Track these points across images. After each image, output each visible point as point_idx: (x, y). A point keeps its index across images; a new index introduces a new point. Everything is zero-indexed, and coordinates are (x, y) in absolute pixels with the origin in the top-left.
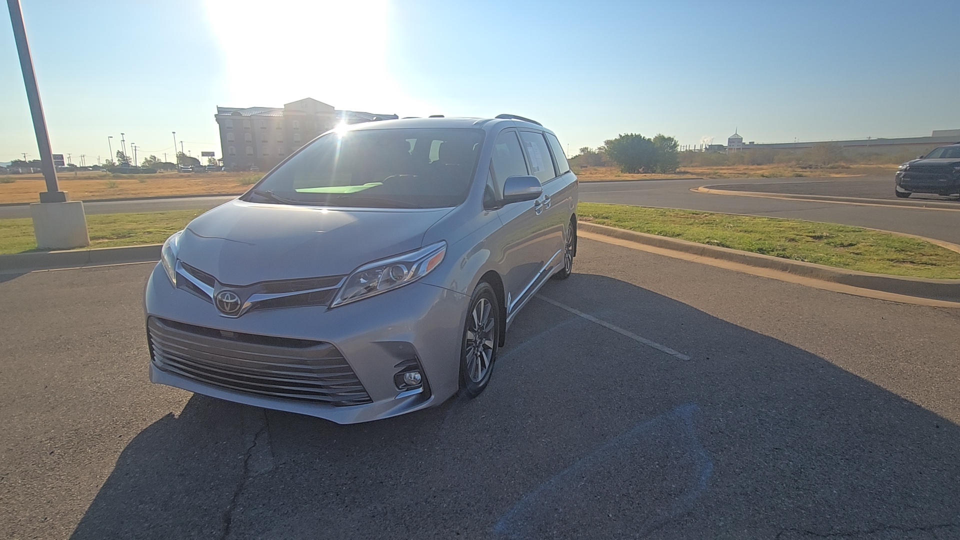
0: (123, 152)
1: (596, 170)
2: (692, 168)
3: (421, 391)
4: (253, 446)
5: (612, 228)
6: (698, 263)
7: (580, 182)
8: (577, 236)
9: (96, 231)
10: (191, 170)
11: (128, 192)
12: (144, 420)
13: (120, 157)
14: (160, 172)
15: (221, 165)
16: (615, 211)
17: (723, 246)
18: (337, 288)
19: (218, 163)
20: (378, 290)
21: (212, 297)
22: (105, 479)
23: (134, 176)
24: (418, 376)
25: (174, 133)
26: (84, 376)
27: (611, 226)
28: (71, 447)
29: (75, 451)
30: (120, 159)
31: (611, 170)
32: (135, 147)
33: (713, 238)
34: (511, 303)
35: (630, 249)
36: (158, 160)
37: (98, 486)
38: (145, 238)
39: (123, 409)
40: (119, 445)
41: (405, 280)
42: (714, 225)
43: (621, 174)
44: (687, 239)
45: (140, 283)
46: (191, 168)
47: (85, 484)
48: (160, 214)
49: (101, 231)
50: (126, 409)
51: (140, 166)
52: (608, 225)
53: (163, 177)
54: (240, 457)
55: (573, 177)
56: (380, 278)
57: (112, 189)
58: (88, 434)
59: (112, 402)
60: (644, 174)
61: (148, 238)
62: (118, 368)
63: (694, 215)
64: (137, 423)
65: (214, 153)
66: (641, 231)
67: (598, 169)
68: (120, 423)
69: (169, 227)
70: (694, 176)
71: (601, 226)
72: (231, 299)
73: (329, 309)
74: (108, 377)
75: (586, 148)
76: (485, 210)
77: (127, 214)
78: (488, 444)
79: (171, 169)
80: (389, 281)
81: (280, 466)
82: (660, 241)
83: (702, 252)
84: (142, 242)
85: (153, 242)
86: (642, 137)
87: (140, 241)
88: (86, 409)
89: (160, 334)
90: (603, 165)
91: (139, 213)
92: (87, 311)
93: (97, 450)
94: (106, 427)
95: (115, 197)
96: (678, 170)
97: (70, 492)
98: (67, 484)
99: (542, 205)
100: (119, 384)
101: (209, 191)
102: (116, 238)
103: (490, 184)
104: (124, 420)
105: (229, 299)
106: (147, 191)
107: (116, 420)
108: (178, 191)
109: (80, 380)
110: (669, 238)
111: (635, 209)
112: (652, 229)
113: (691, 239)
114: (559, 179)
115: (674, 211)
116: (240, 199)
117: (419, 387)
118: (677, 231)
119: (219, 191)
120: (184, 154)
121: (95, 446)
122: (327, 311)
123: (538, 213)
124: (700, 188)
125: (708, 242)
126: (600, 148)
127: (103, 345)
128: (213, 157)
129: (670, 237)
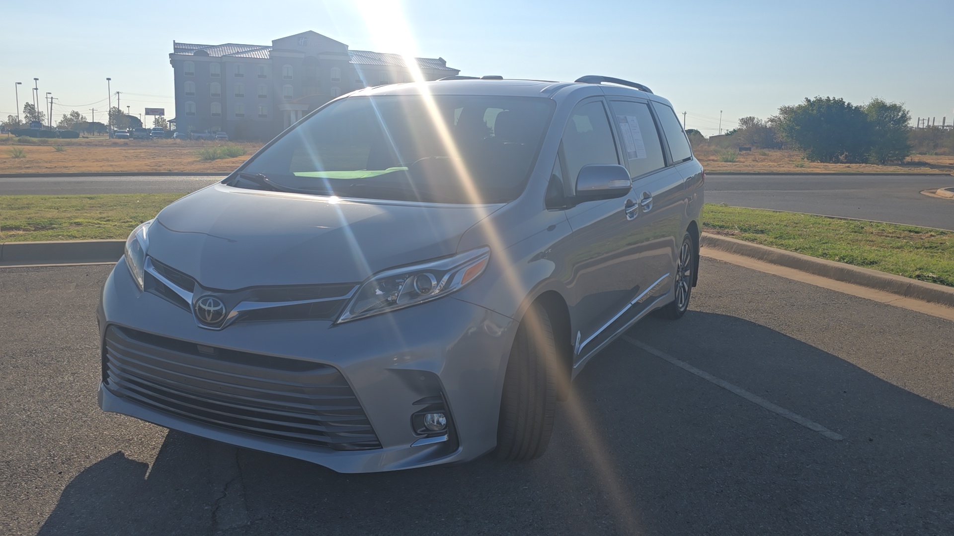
0: (34, 105)
1: (764, 154)
2: (934, 157)
3: (446, 440)
4: (223, 497)
5: (766, 248)
6: (897, 308)
7: (707, 174)
8: (699, 256)
9: (6, 219)
10: (128, 134)
11: (40, 165)
12: (88, 457)
13: (29, 113)
14: (83, 137)
15: (173, 128)
16: (778, 222)
17: (942, 282)
18: (346, 299)
19: (168, 125)
20: (397, 304)
21: (190, 302)
22: (47, 516)
23: (47, 141)
24: (443, 421)
25: (109, 79)
26: (10, 402)
27: (765, 245)
28: (4, 479)
29: (9, 484)
30: (28, 115)
31: (790, 156)
32: (52, 98)
33: (927, 270)
34: (580, 343)
35: (790, 281)
36: (82, 118)
37: (39, 523)
38: (74, 230)
39: (61, 443)
40: (59, 482)
41: (433, 294)
42: (940, 251)
43: (807, 163)
44: (885, 269)
45: (70, 291)
46: (128, 132)
47: (25, 520)
48: (89, 198)
49: (13, 219)
50: (64, 443)
51: (55, 126)
52: (761, 243)
53: (89, 144)
54: (206, 508)
55: (698, 166)
56: (400, 290)
57: (16, 159)
58: (22, 467)
59: (47, 434)
60: (847, 165)
61: (78, 231)
62: (51, 396)
63: (912, 234)
64: (79, 460)
65: (163, 110)
66: (812, 255)
67: (770, 153)
68: (59, 458)
69: (105, 218)
70: (936, 171)
71: (750, 244)
72: (214, 307)
73: (335, 325)
74: (39, 405)
75: (751, 119)
76: (548, 209)
77: (43, 196)
78: (527, 520)
79: (99, 132)
80: (412, 295)
81: (257, 522)
82: (842, 270)
83: (907, 291)
84: (69, 236)
85: (84, 237)
86: (846, 104)
87: (67, 235)
88: (17, 439)
89: (121, 347)
90: (779, 146)
91: (59, 196)
92: (5, 323)
93: (34, 485)
94: (42, 462)
95: (23, 171)
96: (908, 159)
97: (9, 527)
98: (3, 518)
99: (637, 206)
100: (54, 414)
101: (156, 167)
102: (33, 229)
103: (558, 174)
104: (63, 456)
105: (212, 306)
106: (66, 164)
107: (54, 454)
108: (111, 165)
109: (5, 406)
110: (856, 267)
111: (812, 220)
112: (831, 252)
113: (892, 270)
114: (671, 170)
115: (878, 226)
116: (223, 182)
117: (442, 434)
118: (871, 257)
119: (169, 167)
120: (119, 111)
121: (31, 481)
122: (331, 328)
123: (630, 218)
124: (939, 191)
125: (918, 277)
126: (772, 120)
127: (28, 366)
128: (162, 116)
129: (858, 264)
